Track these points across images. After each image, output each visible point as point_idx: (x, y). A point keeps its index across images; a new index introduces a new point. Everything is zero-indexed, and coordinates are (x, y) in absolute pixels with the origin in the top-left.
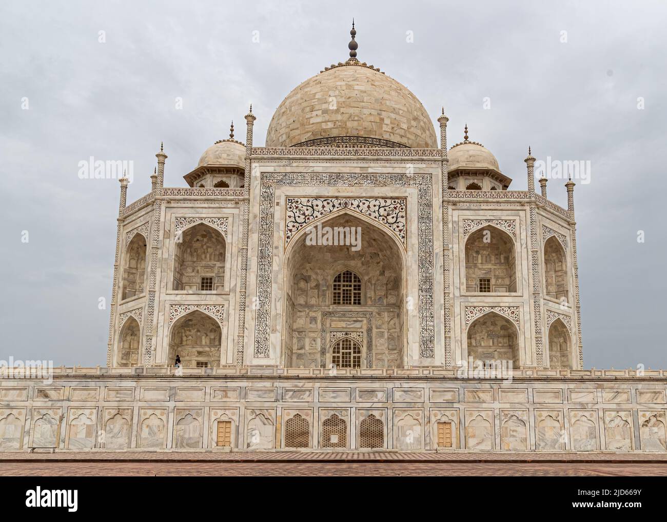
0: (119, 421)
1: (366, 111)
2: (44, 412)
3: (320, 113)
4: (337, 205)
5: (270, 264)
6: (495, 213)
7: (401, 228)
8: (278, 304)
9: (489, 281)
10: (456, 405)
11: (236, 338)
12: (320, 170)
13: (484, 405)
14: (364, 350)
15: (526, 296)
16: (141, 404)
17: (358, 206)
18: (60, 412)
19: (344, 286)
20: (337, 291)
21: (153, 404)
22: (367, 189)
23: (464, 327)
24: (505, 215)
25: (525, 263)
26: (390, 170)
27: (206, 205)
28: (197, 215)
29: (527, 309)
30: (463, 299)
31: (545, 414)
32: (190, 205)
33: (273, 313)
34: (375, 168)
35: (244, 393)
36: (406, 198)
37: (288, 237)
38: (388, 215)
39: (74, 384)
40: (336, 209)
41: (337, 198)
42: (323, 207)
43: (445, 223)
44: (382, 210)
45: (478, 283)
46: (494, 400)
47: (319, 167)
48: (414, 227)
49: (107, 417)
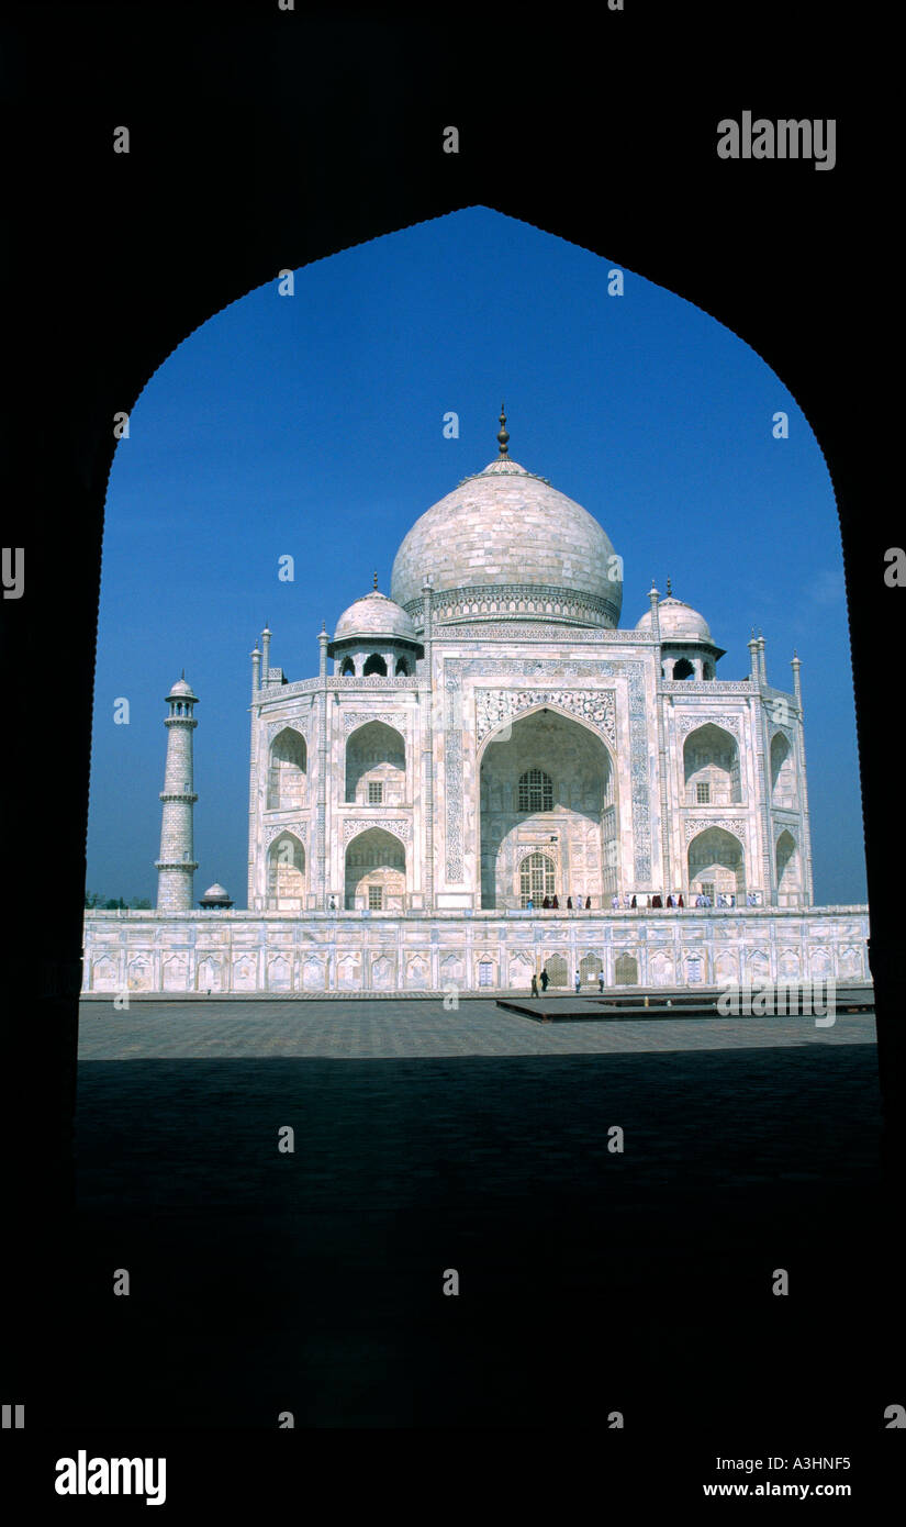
0: (385, 963)
1: (542, 553)
2: (311, 954)
3: (481, 552)
4: (535, 699)
5: (460, 771)
6: (714, 708)
7: (610, 726)
8: (472, 819)
9: (707, 785)
10: (704, 942)
11: (424, 860)
12: (513, 655)
13: (731, 942)
14: (558, 868)
15: (752, 808)
16: (403, 946)
17: (560, 701)
18: (327, 955)
19: (532, 788)
20: (524, 795)
21: (416, 947)
22: (569, 679)
23: (684, 844)
24: (728, 711)
25: (750, 768)
26: (595, 657)
27: (380, 699)
28: (370, 711)
29: (753, 822)
30: (681, 812)
31: (786, 948)
32: (362, 699)
33: (466, 828)
34: (579, 654)
35: (503, 934)
36: (614, 690)
37: (479, 738)
38: (595, 711)
39: (338, 926)
40: (533, 704)
41: (534, 690)
42: (519, 701)
43: (661, 719)
44: (587, 705)
45: (696, 788)
46: (740, 936)
47: (511, 651)
48: (625, 726)
49: (373, 959)
